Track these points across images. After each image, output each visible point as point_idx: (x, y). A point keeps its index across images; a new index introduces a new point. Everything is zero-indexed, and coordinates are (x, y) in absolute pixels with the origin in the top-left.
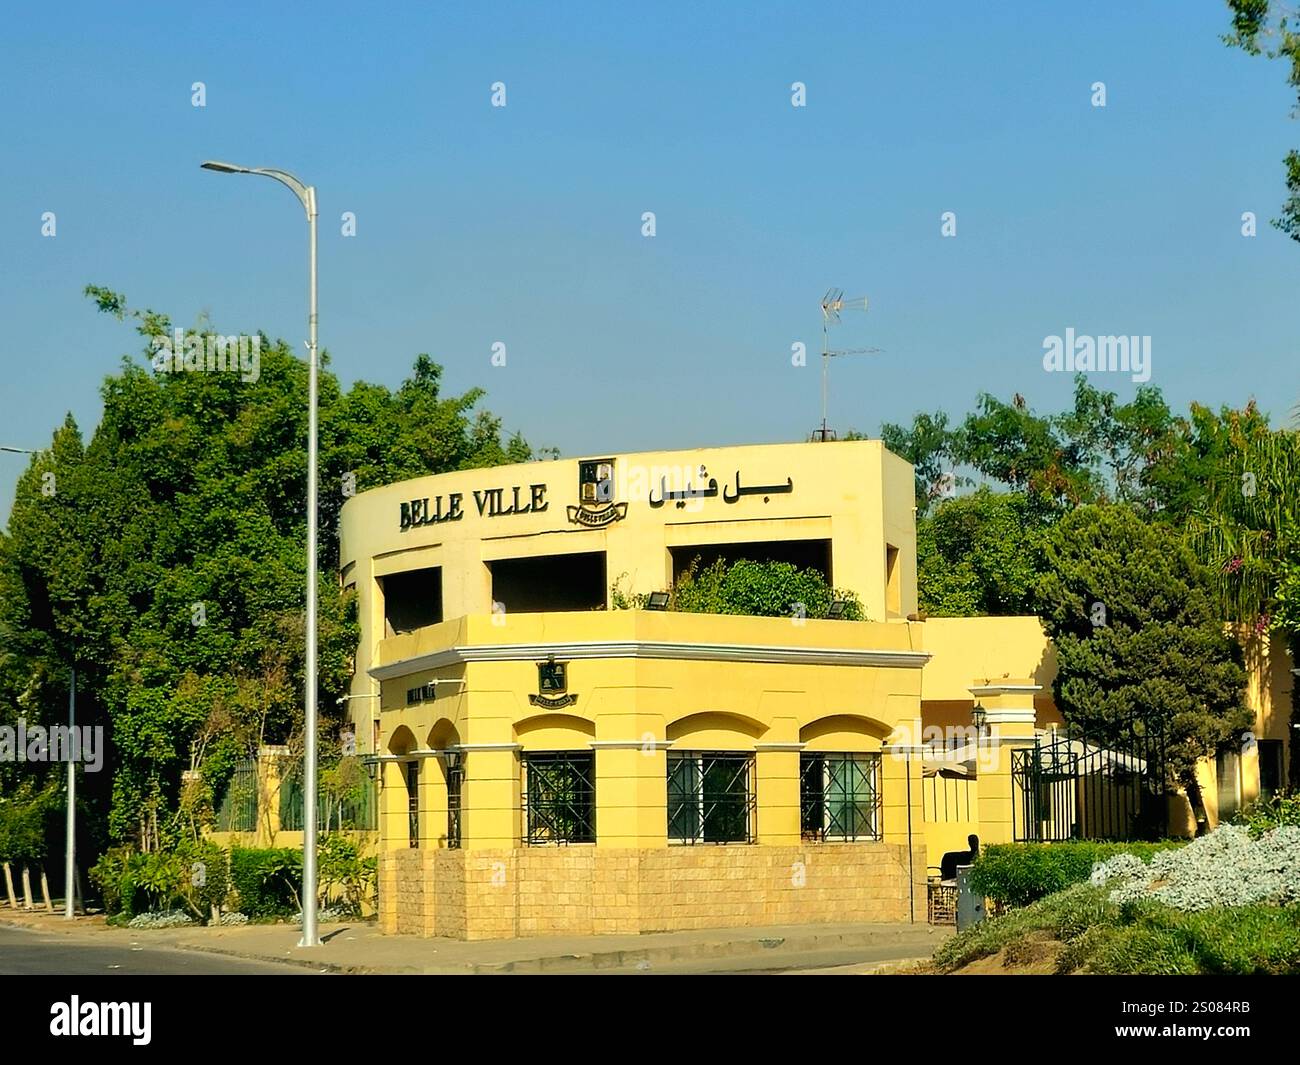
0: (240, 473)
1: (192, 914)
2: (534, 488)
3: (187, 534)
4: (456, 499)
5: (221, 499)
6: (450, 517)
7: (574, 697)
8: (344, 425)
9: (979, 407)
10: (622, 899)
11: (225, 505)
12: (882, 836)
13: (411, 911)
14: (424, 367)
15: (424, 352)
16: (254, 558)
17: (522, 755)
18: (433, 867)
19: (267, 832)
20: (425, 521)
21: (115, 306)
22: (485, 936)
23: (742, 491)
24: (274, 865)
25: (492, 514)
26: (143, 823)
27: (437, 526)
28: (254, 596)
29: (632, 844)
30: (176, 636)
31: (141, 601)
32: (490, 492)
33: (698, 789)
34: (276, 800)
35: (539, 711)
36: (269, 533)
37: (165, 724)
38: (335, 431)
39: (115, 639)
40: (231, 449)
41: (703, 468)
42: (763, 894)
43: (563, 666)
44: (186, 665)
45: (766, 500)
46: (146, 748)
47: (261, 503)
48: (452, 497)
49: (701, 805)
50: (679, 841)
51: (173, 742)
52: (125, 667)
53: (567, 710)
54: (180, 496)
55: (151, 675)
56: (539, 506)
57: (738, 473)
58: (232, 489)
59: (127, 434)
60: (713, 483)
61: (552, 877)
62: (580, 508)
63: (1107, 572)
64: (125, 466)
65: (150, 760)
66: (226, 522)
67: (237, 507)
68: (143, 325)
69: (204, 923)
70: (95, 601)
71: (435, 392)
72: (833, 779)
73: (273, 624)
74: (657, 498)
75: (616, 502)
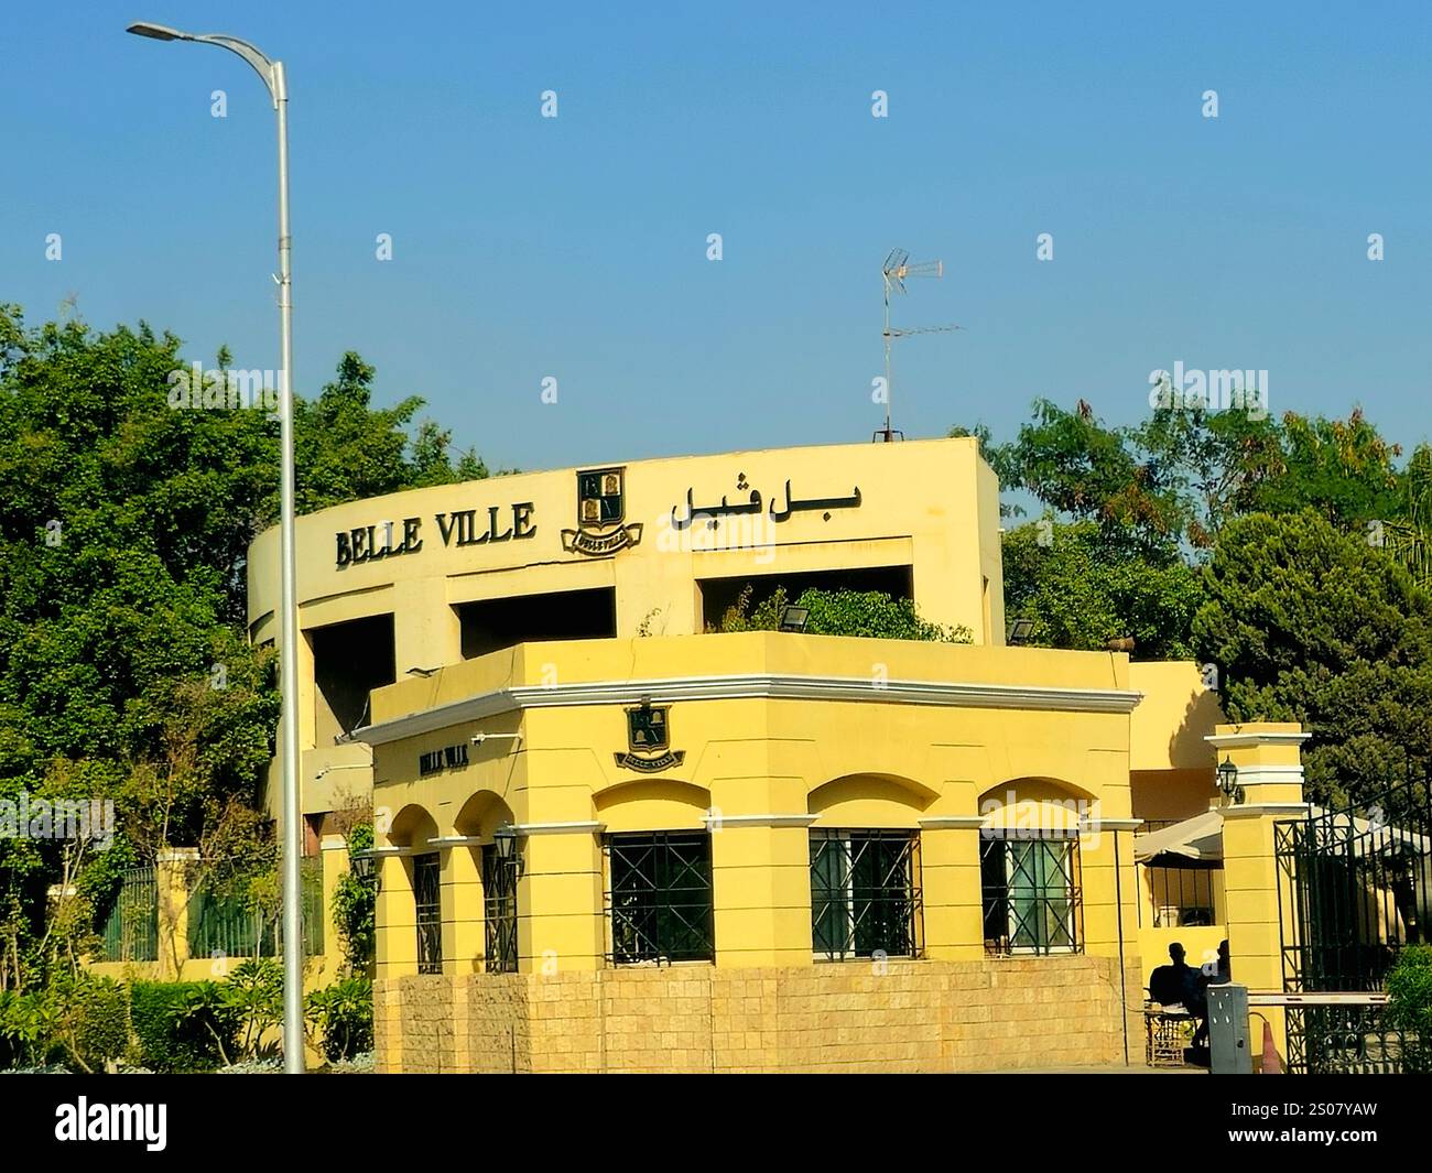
0: (119, 501)
2: (517, 508)
3: (51, 579)
4: (412, 526)
5: (96, 534)
6: (405, 549)
7: (679, 755)
8: (251, 441)
9: (1036, 416)
11: (101, 541)
12: (1083, 947)
14: (352, 369)
15: (351, 349)
16: (140, 609)
17: (604, 838)
18: (466, 1000)
19: (172, 962)
20: (371, 556)
23: (794, 506)
24: (191, 1003)
25: (461, 543)
27: (386, 561)
28: (143, 657)
29: (767, 960)
30: (39, 711)
32: (460, 515)
33: (846, 885)
34: (183, 920)
35: (629, 775)
36: (159, 577)
38: (238, 448)
40: (108, 471)
41: (742, 477)
42: (938, 1028)
43: (662, 711)
44: (54, 748)
45: (827, 517)
47: (149, 540)
48: (407, 523)
49: (850, 905)
50: (824, 956)
53: (670, 774)
55: (8, 761)
56: (524, 530)
57: (788, 483)
58: (109, 522)
60: (755, 496)
61: (652, 1010)
62: (580, 531)
63: (1298, 597)
66: (102, 563)
67: (117, 545)
71: (364, 400)
72: (1019, 867)
73: (168, 693)
74: (683, 514)
75: (626, 523)
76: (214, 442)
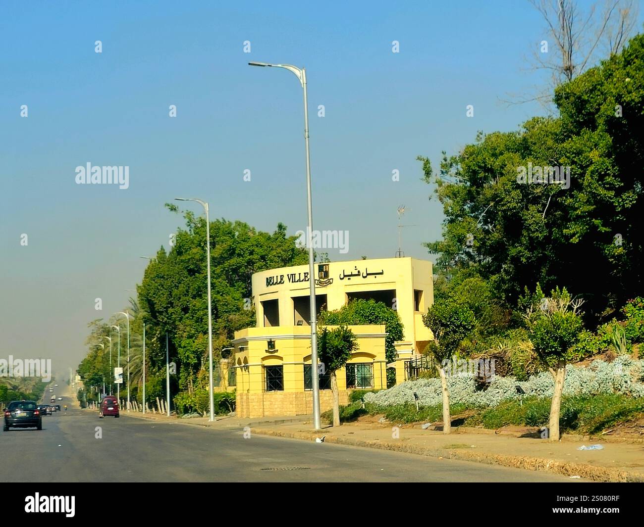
1: (199, 414)
2: (305, 273)
3: (199, 287)
6: (280, 282)
7: (277, 350)
8: (251, 249)
10: (291, 406)
13: (242, 411)
14: (280, 227)
15: (280, 222)
16: (222, 295)
17: (264, 367)
18: (246, 398)
19: (224, 387)
20: (273, 284)
21: (175, 209)
22: (255, 417)
23: (368, 274)
24: (224, 397)
25: (293, 282)
26: (189, 384)
27: (277, 285)
29: (294, 391)
30: (197, 322)
31: (185, 310)
32: (293, 275)
34: (227, 377)
35: (268, 354)
36: (227, 286)
37: (193, 351)
39: (177, 323)
43: (274, 342)
44: (200, 331)
46: (188, 360)
47: (224, 277)
48: (281, 276)
50: (309, 389)
51: (196, 357)
52: (181, 332)
53: (276, 354)
54: (197, 274)
55: (189, 335)
56: (307, 279)
57: (367, 268)
59: (180, 253)
60: (359, 272)
61: (273, 400)
62: (319, 280)
64: (179, 265)
65: (189, 363)
67: (216, 278)
68: (185, 215)
69: (202, 417)
70: (170, 310)
71: (284, 235)
72: (358, 371)
73: (227, 317)
74: (342, 277)
75: (329, 278)
76: (242, 250)
